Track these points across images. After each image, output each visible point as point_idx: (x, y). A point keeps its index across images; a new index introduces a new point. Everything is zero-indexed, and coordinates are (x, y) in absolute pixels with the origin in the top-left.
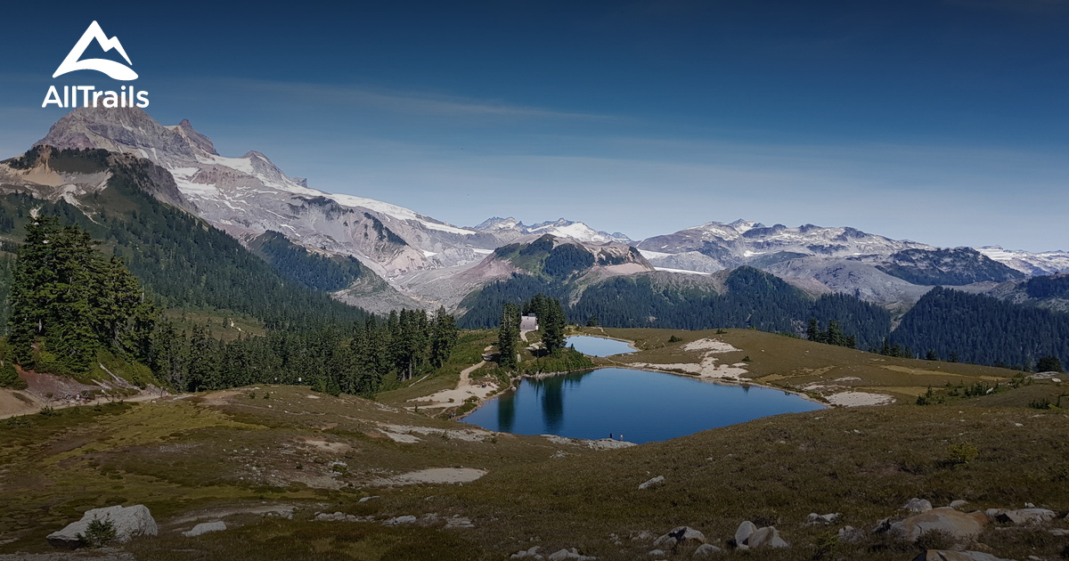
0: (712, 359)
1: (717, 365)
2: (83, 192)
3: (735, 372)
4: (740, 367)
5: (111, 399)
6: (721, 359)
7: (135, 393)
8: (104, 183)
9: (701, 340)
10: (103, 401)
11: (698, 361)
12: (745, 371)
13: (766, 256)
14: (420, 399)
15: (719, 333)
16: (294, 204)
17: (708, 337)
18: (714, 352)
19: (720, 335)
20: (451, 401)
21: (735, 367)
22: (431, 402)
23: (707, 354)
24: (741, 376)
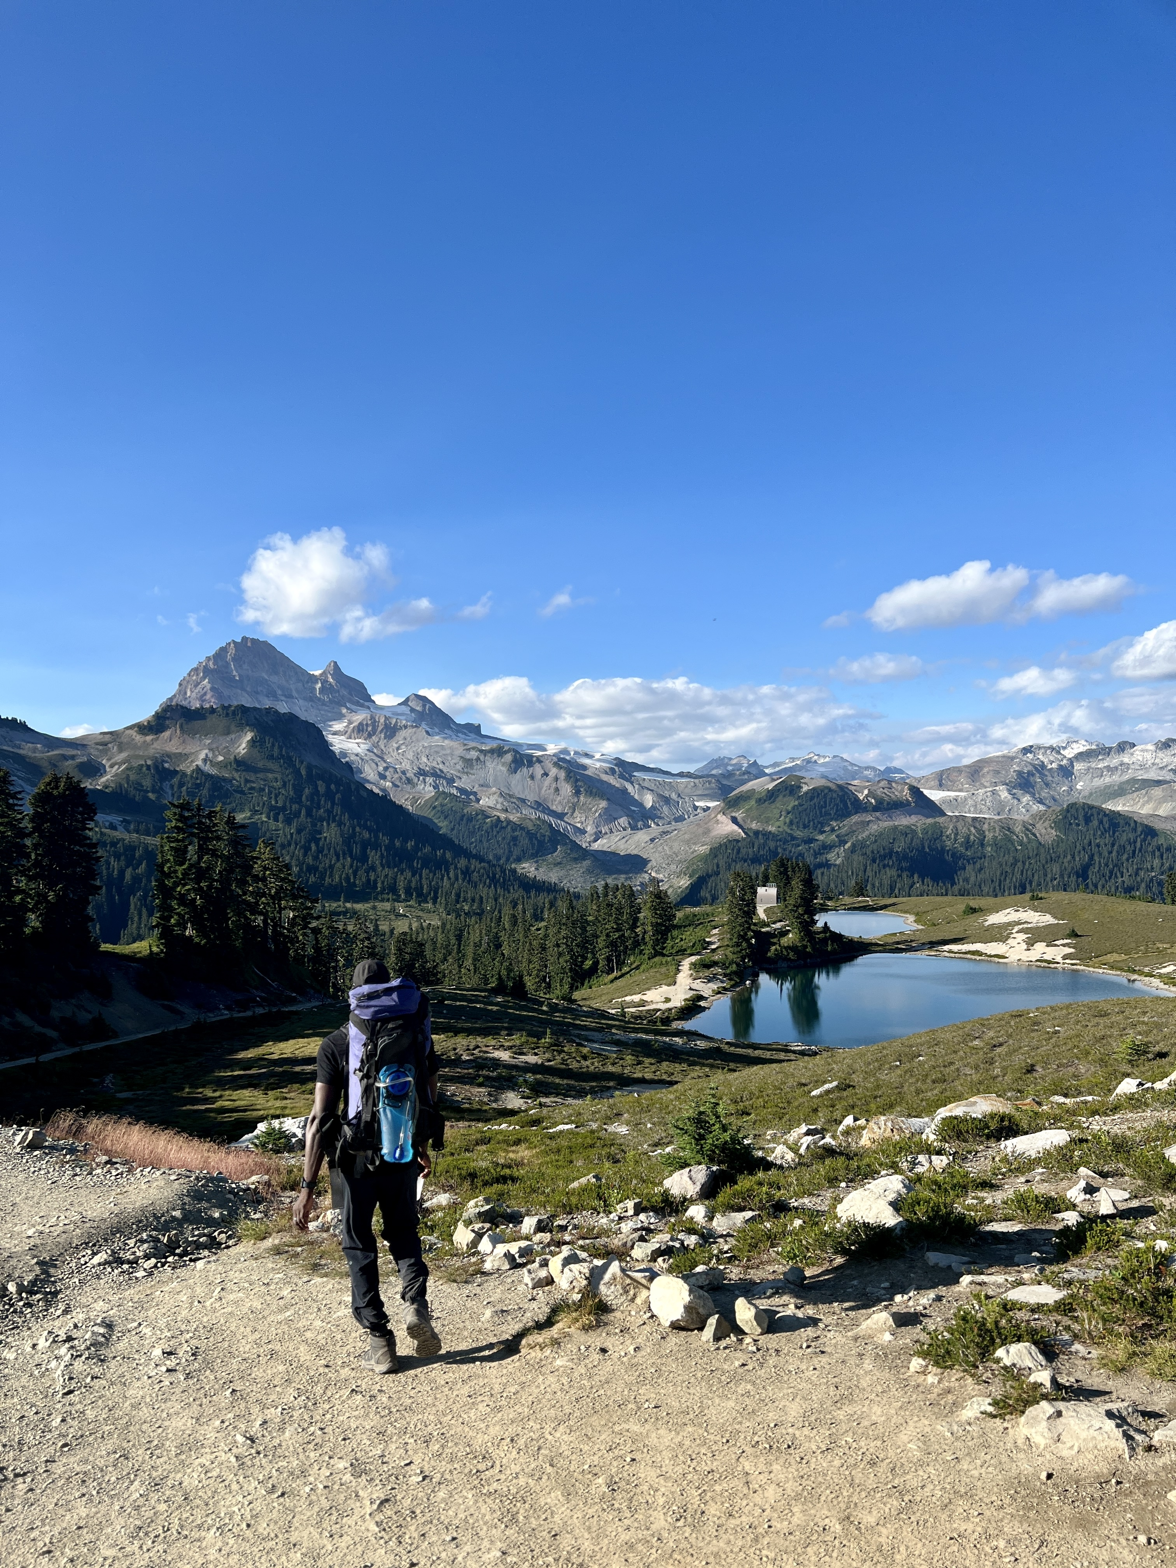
0: (1023, 936)
1: (1030, 943)
2: (221, 758)
3: (1057, 953)
4: (1064, 945)
5: (267, 1009)
6: (1035, 936)
7: (293, 1001)
8: (244, 745)
9: (1008, 911)
10: (260, 1011)
11: (1004, 939)
12: (1072, 950)
13: (1107, 787)
14: (628, 999)
15: (1033, 898)
16: (468, 757)
17: (1018, 906)
18: (1025, 926)
19: (1036, 902)
20: (668, 1000)
21: (1056, 945)
22: (643, 1003)
23: (1016, 929)
24: (1065, 957)
